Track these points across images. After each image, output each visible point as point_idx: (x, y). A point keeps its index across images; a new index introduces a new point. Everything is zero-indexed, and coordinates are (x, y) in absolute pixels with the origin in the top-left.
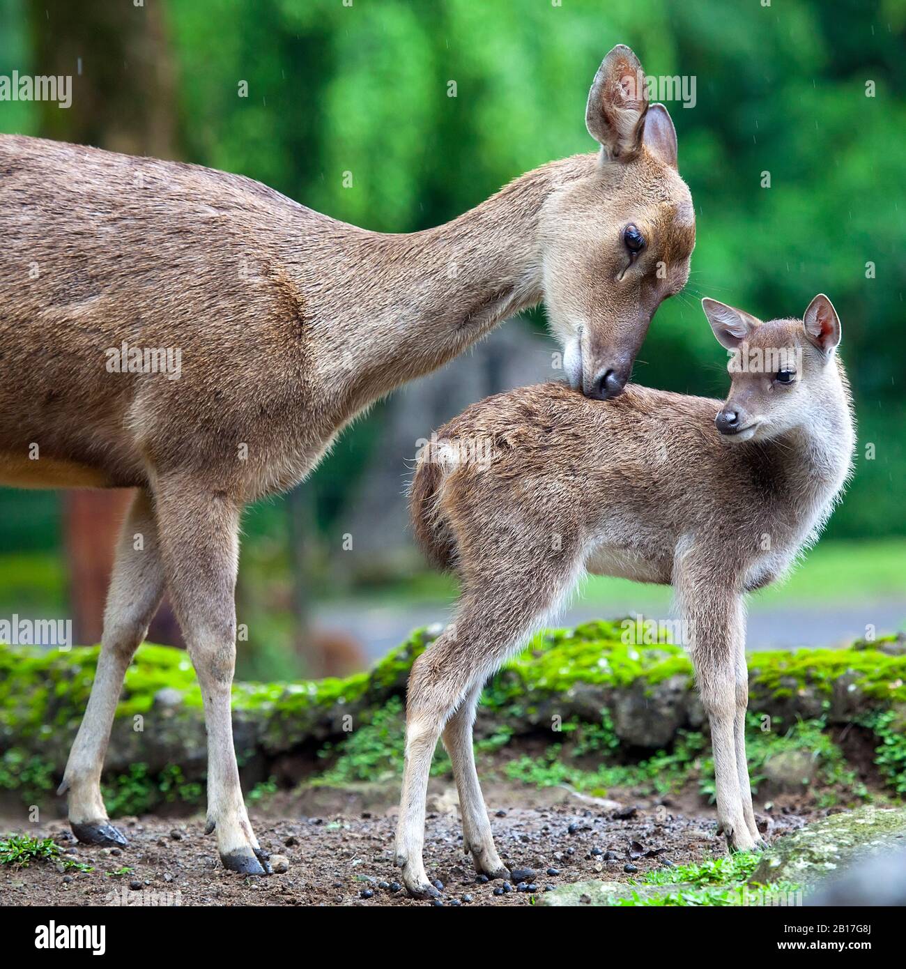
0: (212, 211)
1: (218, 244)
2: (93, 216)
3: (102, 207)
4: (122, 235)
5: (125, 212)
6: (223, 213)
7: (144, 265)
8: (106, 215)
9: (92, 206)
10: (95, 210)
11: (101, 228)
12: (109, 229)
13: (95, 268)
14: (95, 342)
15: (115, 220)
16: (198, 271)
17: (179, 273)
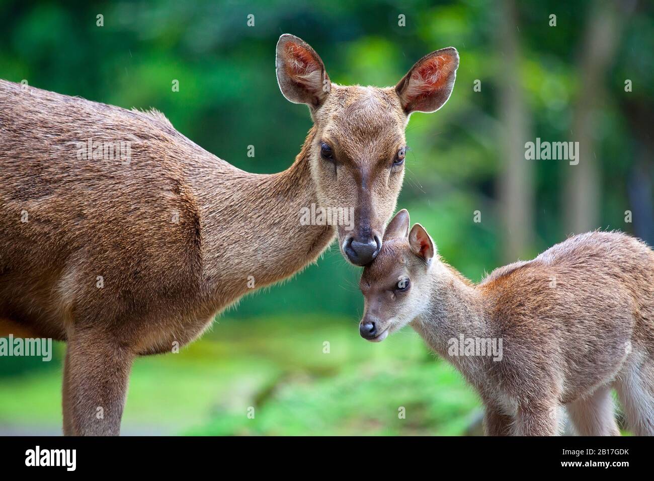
0: (137, 140)
1: (143, 164)
2: (46, 137)
3: (52, 131)
4: (69, 152)
5: (70, 136)
6: (145, 141)
7: (87, 175)
8: (56, 137)
9: (45, 130)
10: (47, 133)
11: (54, 146)
12: (59, 147)
13: (49, 175)
14: (46, 230)
15: (64, 140)
16: (128, 183)
17: (114, 182)
